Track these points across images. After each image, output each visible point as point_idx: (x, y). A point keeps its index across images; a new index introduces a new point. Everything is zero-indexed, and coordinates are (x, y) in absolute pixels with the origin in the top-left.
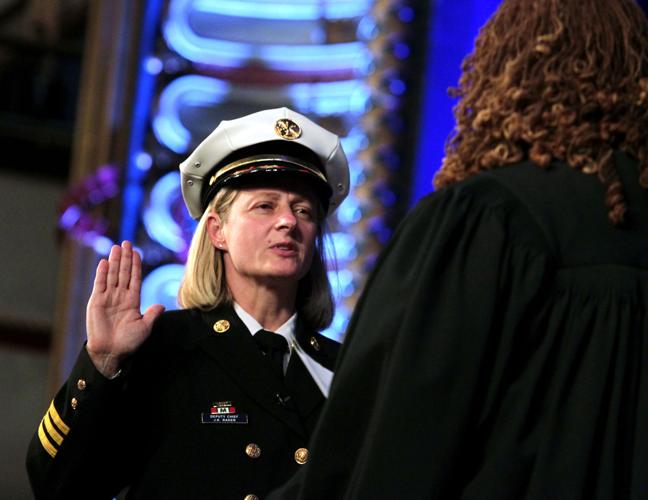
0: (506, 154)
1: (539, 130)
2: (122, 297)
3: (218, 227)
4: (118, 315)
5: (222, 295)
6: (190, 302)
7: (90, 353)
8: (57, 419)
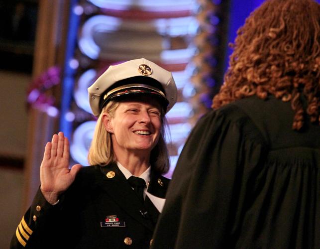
0: (248, 90)
1: (264, 78)
2: (59, 162)
3: (108, 120)
4: (57, 171)
5: (111, 158)
6: (94, 162)
7: (42, 191)
8: (26, 226)
